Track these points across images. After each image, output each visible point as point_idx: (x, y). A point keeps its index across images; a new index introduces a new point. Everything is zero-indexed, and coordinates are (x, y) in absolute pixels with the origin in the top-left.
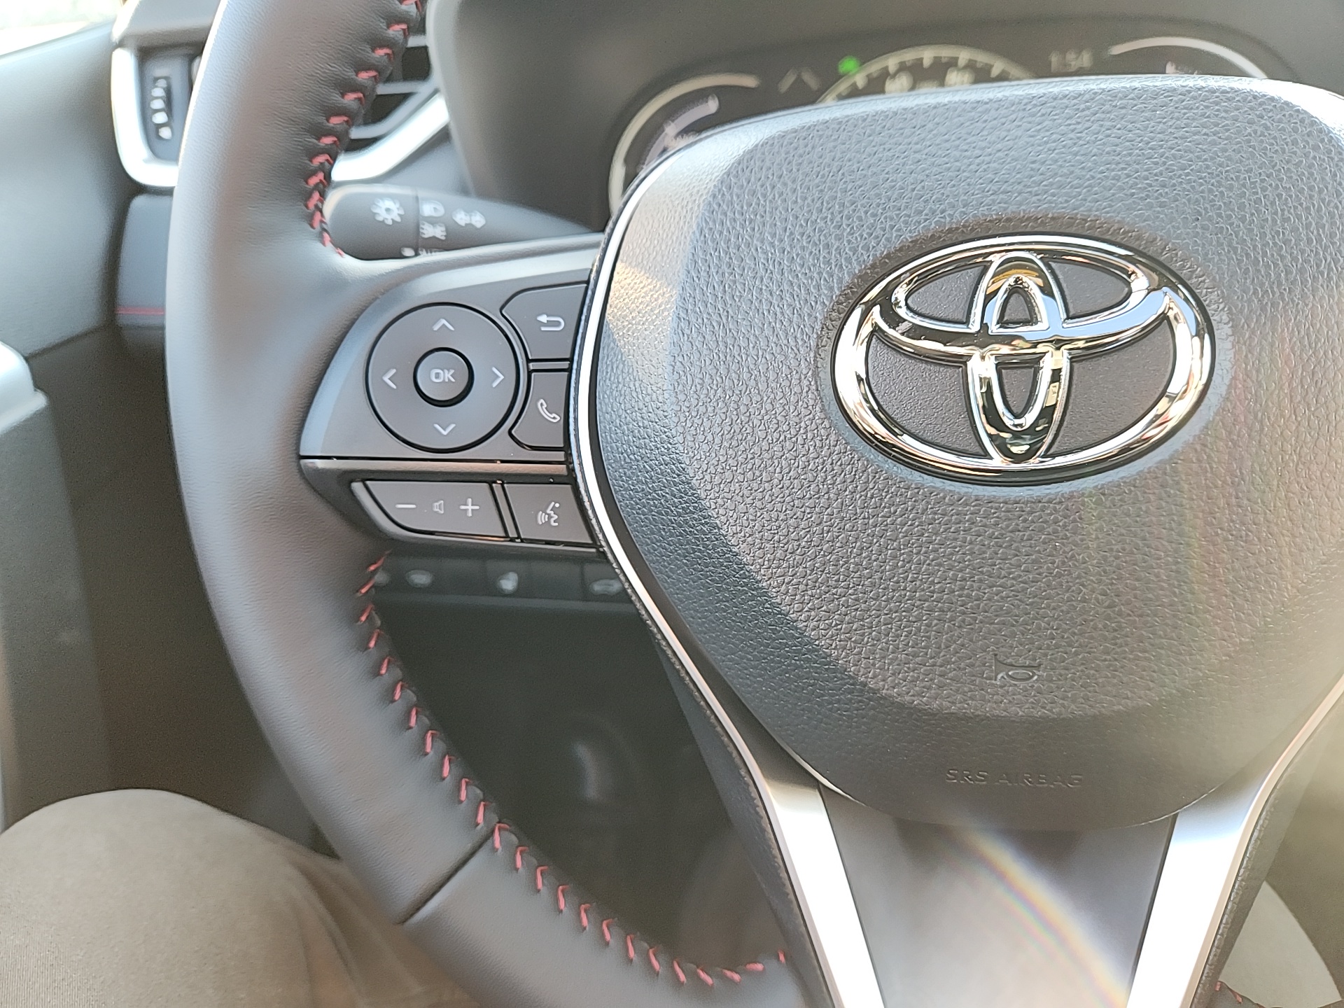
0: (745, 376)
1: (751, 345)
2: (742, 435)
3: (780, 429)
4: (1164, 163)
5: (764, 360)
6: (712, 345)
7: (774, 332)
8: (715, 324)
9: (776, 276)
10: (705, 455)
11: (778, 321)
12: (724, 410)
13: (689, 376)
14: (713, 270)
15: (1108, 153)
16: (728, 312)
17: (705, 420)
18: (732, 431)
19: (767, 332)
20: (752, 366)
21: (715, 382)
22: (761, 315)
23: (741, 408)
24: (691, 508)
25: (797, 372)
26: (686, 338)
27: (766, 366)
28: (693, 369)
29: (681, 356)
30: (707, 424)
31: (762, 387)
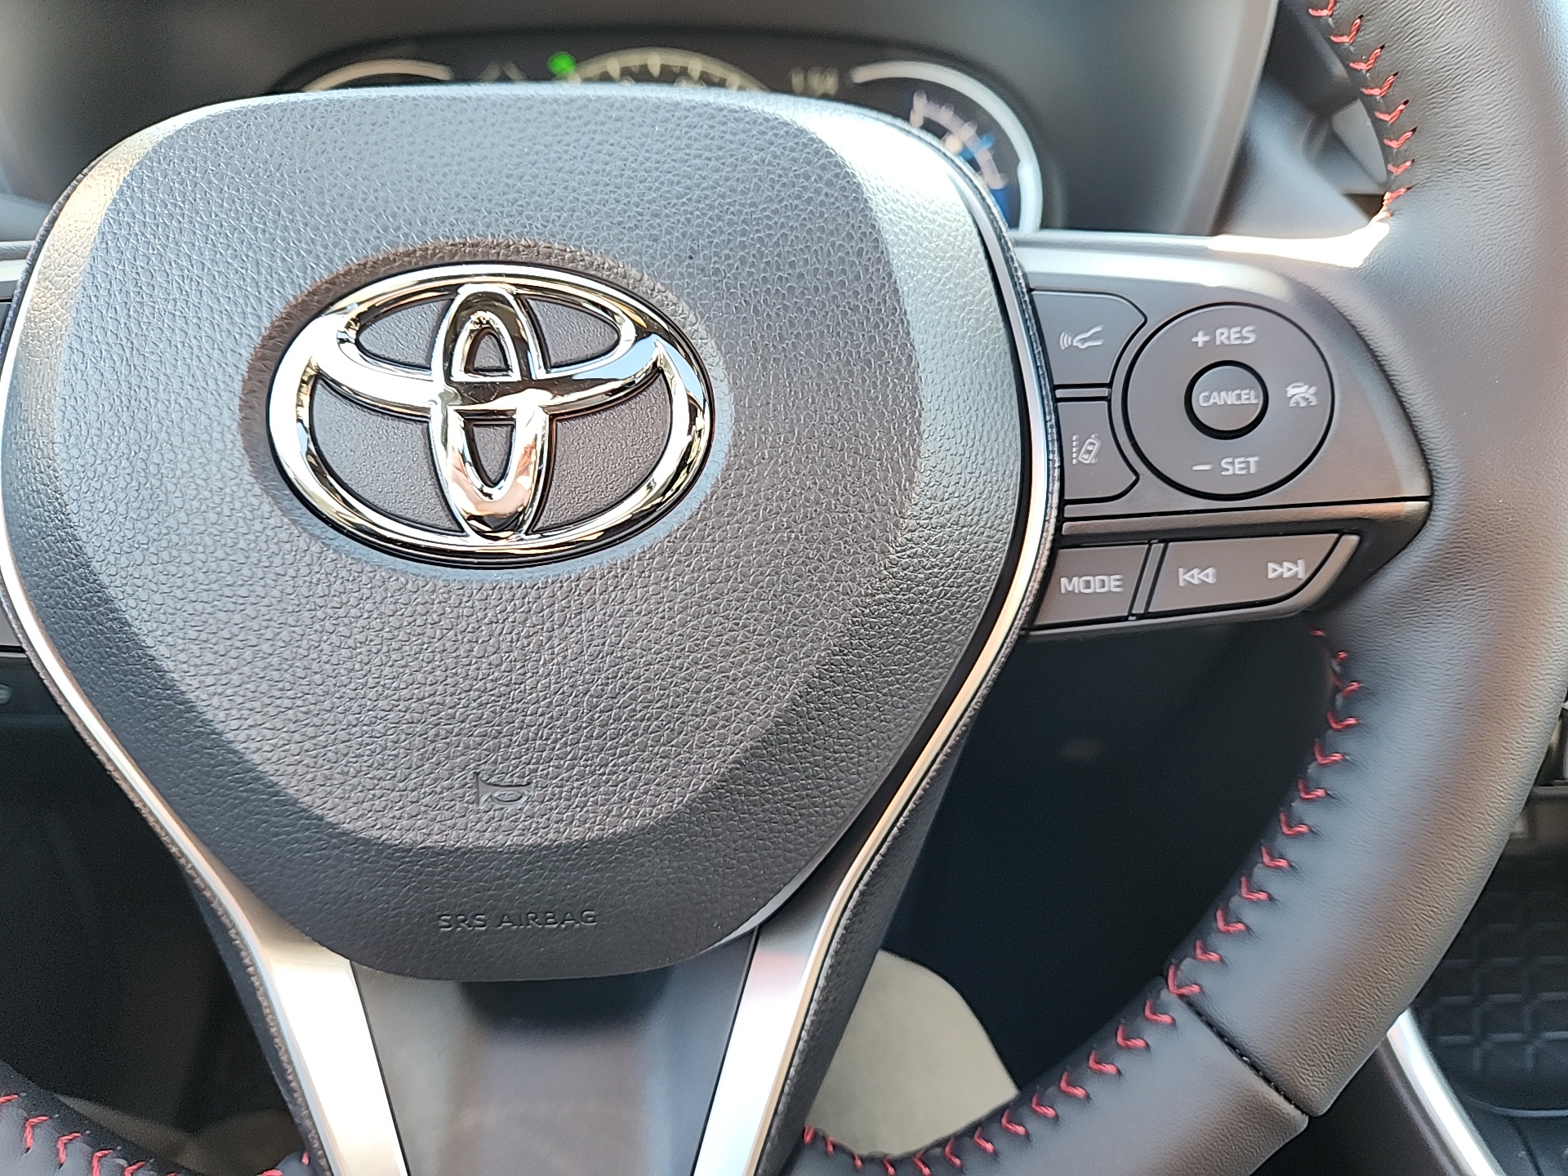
0: (155, 426)
1: (161, 387)
2: (153, 503)
3: (200, 496)
4: (658, 189)
5: (177, 407)
6: (113, 384)
7: (189, 372)
8: (115, 358)
9: (193, 299)
10: (106, 529)
11: (194, 357)
12: (128, 471)
13: (83, 424)
14: (116, 288)
15: (597, 172)
16: (132, 343)
17: (105, 483)
18: (141, 498)
19: (182, 370)
20: (163, 414)
21: (116, 433)
22: (174, 348)
23: (151, 467)
24: (95, 599)
25: (219, 424)
26: (79, 375)
27: (180, 414)
28: (88, 415)
29: (73, 399)
30: (108, 488)
31: (176, 441)
